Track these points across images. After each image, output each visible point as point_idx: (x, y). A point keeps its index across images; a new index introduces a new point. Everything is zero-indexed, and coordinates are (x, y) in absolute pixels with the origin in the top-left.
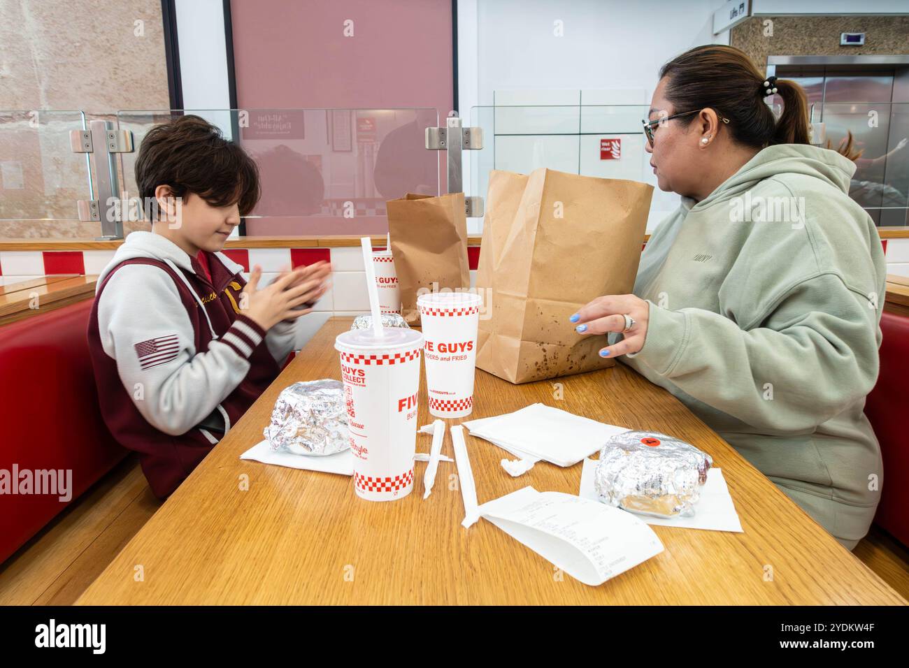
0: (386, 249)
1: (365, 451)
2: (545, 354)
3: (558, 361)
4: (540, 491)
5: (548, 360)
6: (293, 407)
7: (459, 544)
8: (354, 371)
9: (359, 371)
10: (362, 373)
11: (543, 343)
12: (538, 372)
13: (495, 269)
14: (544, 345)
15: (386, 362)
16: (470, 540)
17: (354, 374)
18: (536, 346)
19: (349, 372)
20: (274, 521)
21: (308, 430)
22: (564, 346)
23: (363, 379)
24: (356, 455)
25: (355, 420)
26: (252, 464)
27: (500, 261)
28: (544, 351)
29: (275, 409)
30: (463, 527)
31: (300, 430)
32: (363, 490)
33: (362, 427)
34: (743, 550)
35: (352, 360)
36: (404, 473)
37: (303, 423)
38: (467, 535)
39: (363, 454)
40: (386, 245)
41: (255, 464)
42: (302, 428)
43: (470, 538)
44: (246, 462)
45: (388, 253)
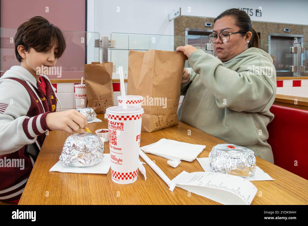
0: (81, 84)
1: (121, 161)
2: (159, 119)
3: (163, 122)
4: (190, 173)
5: (160, 121)
6: (75, 145)
7: (174, 199)
8: (118, 124)
9: (121, 123)
10: (122, 124)
11: (158, 115)
12: (157, 127)
13: (137, 88)
14: (158, 116)
15: (128, 119)
16: (178, 197)
17: (118, 125)
18: (155, 116)
19: (115, 124)
20: (83, 199)
21: (83, 155)
22: (165, 115)
23: (123, 127)
24: (116, 163)
25: (116, 146)
26: (56, 173)
27: (138, 85)
28: (159, 118)
29: (64, 147)
30: (170, 191)
31: (80, 155)
32: (119, 180)
33: (120, 149)
34: (280, 187)
35: (118, 119)
36: (134, 171)
37: (81, 151)
38: (174, 195)
39: (120, 162)
40: (81, 82)
41: (58, 173)
42: (80, 154)
43: (177, 196)
44: (53, 173)
45: (82, 85)
